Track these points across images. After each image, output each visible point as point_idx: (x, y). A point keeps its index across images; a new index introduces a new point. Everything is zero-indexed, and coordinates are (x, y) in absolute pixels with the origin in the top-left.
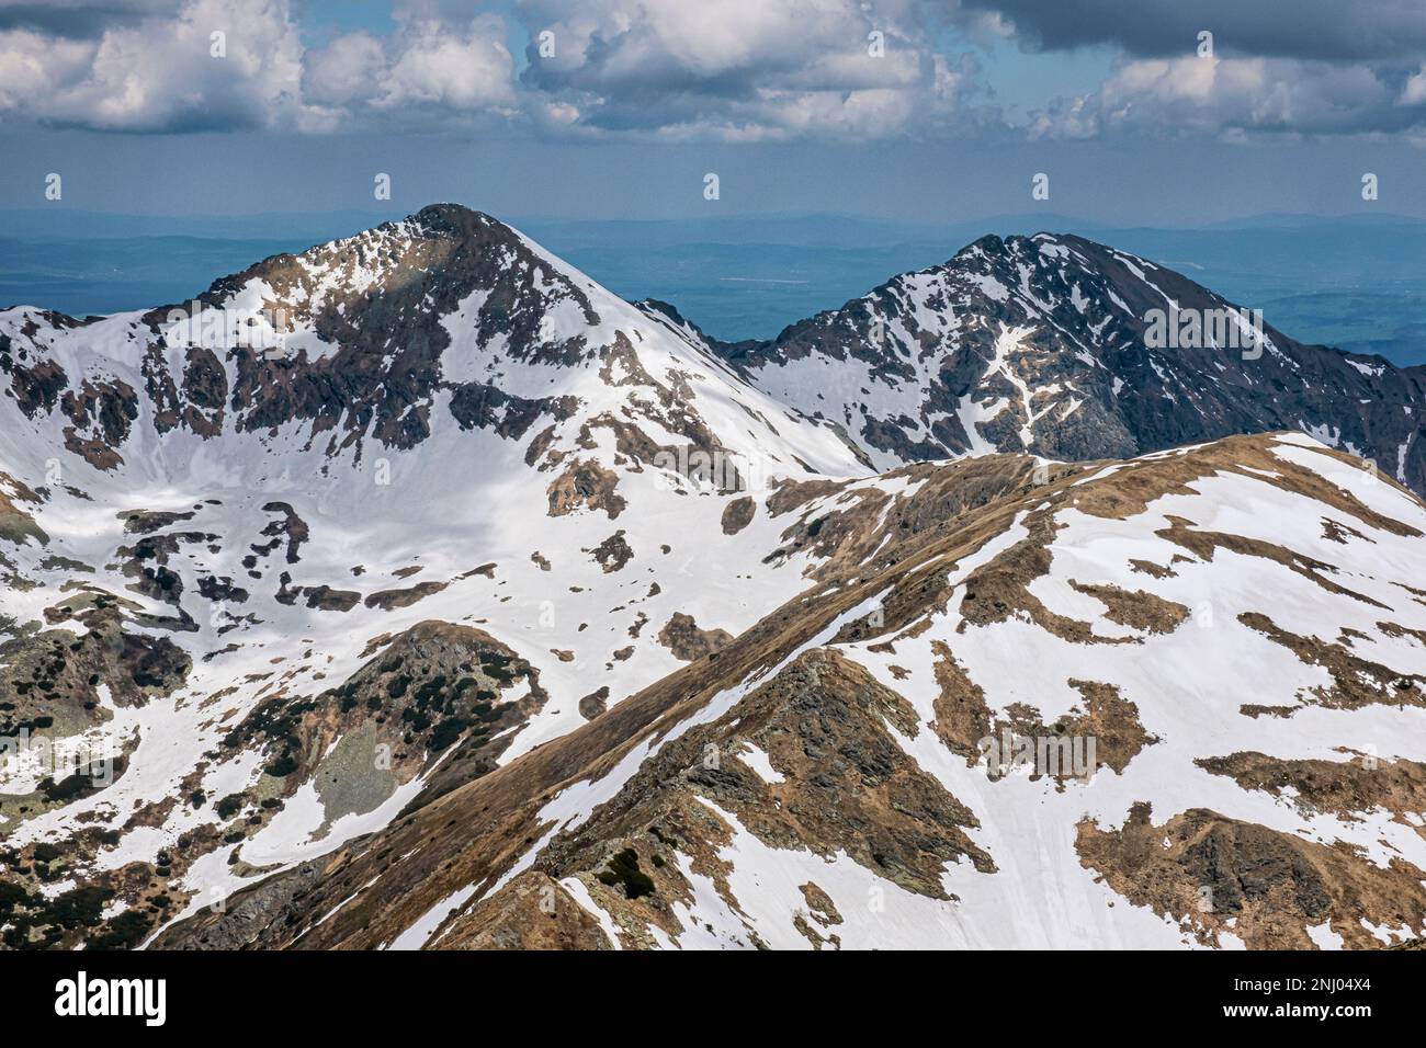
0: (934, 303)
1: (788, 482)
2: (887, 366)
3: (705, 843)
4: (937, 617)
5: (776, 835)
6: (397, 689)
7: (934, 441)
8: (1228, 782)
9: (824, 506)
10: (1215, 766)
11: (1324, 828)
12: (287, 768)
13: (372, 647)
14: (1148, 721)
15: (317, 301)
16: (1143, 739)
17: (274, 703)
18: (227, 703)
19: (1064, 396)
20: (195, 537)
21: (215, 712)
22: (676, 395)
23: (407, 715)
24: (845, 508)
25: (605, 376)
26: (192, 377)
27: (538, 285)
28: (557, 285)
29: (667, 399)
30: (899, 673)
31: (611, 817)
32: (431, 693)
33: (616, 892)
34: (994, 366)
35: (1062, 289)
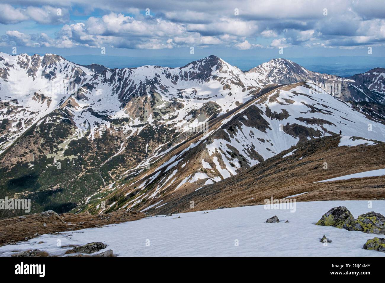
0: (267, 66)
1: (250, 86)
2: (261, 74)
3: (239, 126)
4: (266, 102)
5: (247, 125)
6: (206, 109)
7: (266, 82)
8: (298, 120)
9: (254, 89)
10: (297, 119)
11: (309, 126)
12: (194, 117)
13: (203, 104)
14: (290, 114)
15: (198, 66)
16: (289, 116)
17: (193, 110)
18: (188, 110)
19: (281, 77)
20: (185, 92)
21: (187, 111)
22: (237, 77)
23: (207, 111)
24: (256, 89)
25: (230, 74)
26: (185, 75)
27: (222, 64)
28: (224, 64)
29: (236, 77)
30: (262, 108)
31: (229, 123)
32: (210, 109)
33: (230, 131)
34: (273, 74)
35: (282, 65)
